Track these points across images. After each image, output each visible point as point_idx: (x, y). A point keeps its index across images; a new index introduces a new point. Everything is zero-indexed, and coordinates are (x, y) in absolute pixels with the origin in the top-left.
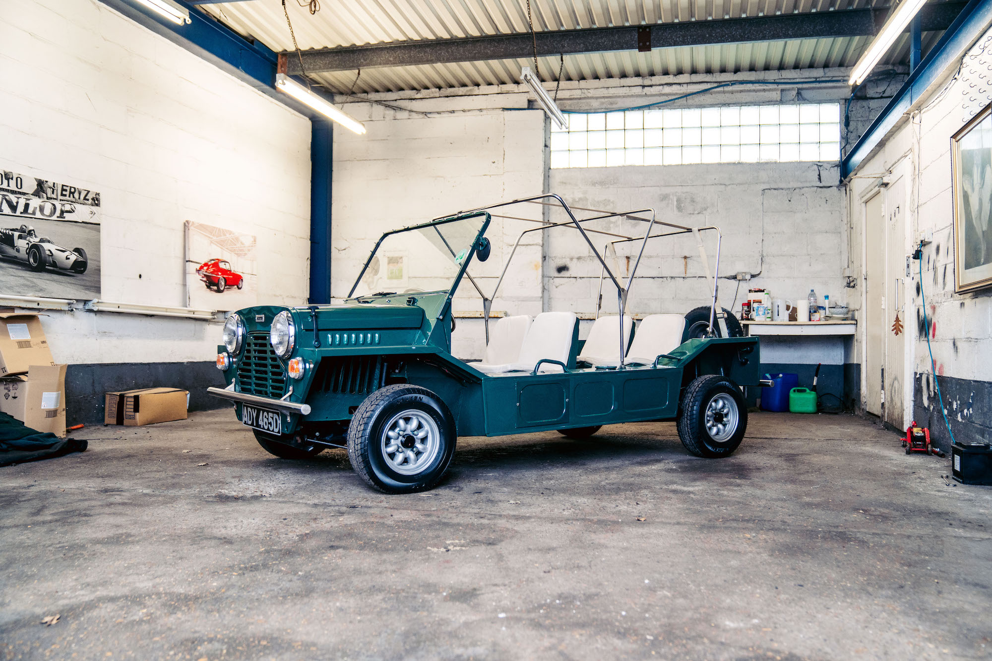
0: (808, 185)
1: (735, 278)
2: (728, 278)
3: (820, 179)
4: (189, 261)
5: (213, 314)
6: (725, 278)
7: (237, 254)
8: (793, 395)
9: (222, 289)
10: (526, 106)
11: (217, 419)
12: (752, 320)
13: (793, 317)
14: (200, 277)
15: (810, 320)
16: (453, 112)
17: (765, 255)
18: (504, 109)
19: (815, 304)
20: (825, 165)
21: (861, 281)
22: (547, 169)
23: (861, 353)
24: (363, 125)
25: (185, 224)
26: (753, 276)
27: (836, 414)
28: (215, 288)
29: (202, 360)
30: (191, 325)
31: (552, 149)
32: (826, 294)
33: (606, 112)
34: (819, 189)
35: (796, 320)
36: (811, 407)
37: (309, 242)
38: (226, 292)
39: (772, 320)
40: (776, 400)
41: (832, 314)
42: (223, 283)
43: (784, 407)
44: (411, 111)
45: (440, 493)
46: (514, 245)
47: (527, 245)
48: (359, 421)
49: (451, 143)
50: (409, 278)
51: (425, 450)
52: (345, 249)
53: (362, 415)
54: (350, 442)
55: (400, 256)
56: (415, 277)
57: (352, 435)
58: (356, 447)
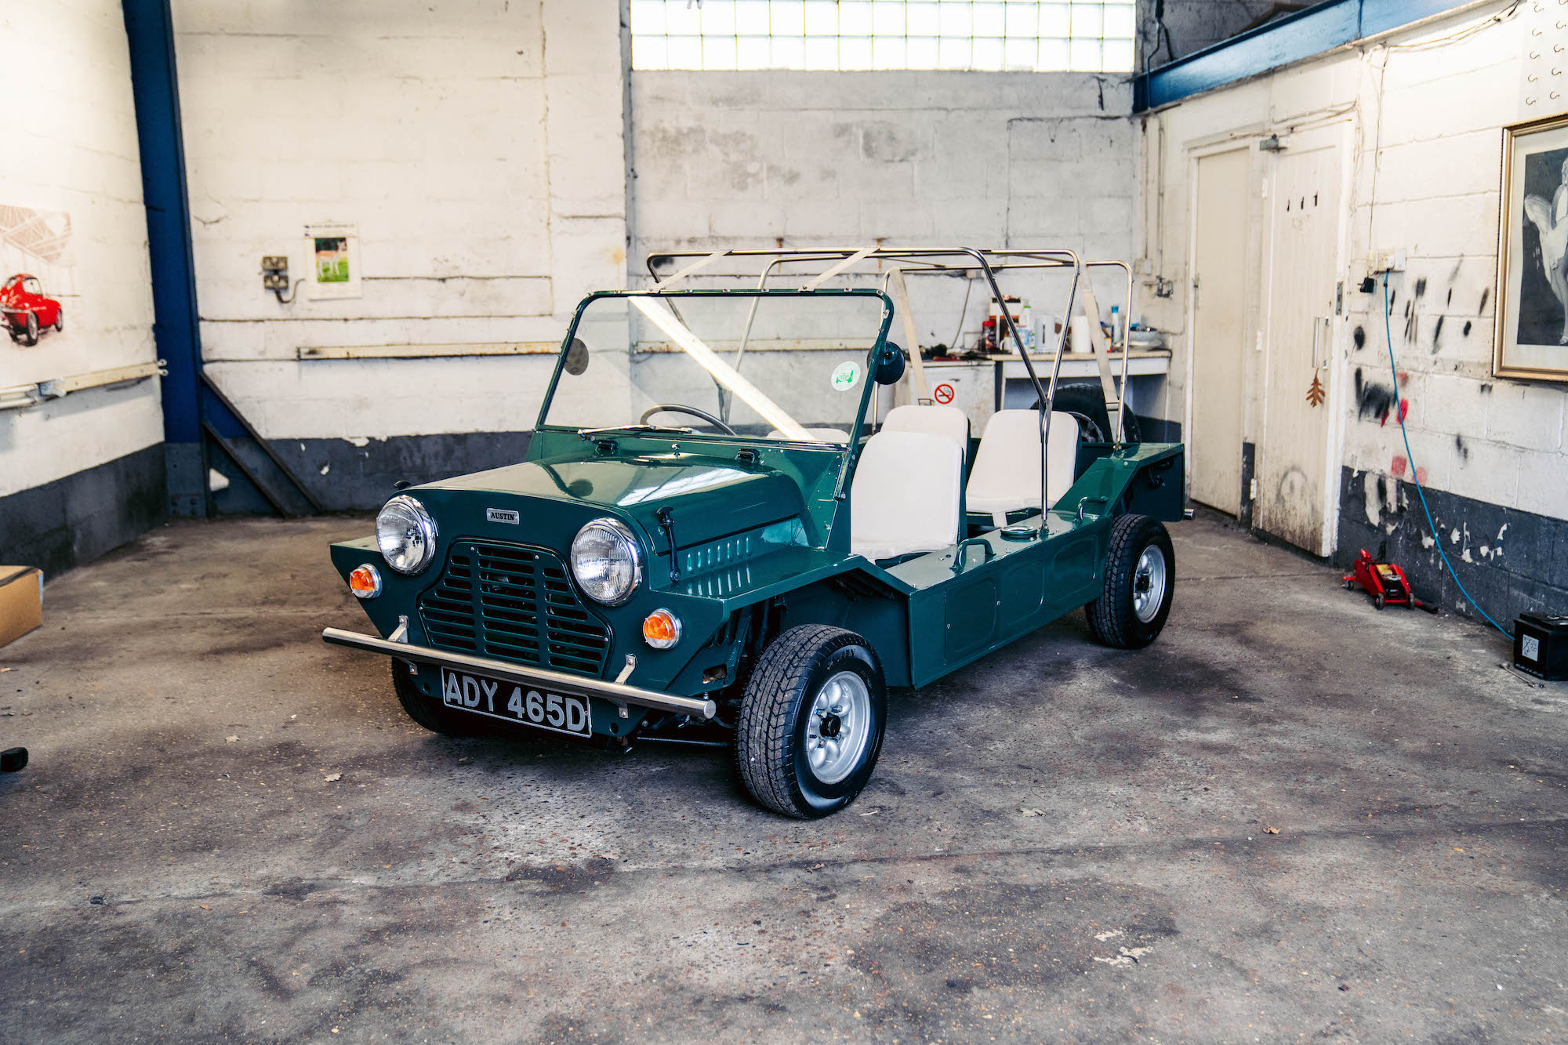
0: (1083, 113)
1: (963, 274)
2: (952, 275)
3: (1101, 103)
5: (26, 393)
6: (947, 274)
7: (45, 258)
9: (34, 336)
12: (1007, 352)
13: (1068, 346)
17: (1011, 232)
20: (1110, 79)
22: (627, 75)
28: (24, 337)
31: (633, 31)
32: (1114, 304)
34: (1100, 122)
35: (1072, 351)
37: (144, 208)
39: (1036, 352)
41: (1134, 340)
45: (878, 802)
46: (573, 217)
47: (597, 217)
48: (771, 709)
49: (431, 9)
50: (363, 279)
51: (849, 732)
52: (218, 221)
53: (775, 697)
54: (751, 745)
55: (340, 235)
56: (376, 279)
57: (757, 732)
58: (770, 754)
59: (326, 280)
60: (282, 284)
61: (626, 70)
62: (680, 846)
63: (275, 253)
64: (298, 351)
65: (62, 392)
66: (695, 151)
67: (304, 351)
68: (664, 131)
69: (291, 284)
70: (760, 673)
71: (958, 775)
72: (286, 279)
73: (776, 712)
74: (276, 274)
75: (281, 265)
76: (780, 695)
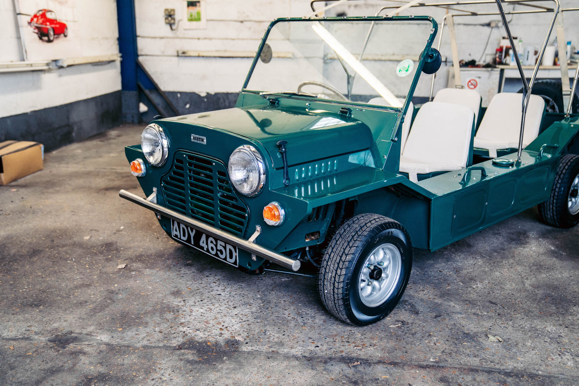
4: (19, 14)
5: (47, 64)
6: (481, 25)
9: (52, 39)
12: (507, 64)
14: (32, 30)
15: (555, 65)
28: (46, 38)
30: (30, 77)
38: (55, 42)
42: (52, 33)
45: (402, 318)
48: (338, 264)
50: (207, 20)
51: (387, 277)
53: (341, 257)
54: (325, 283)
56: (213, 20)
57: (329, 277)
58: (336, 290)
59: (191, 20)
60: (172, 21)
62: (281, 335)
63: (170, 7)
64: (178, 52)
65: (65, 65)
67: (180, 52)
69: (176, 22)
70: (335, 241)
71: (452, 304)
72: (174, 19)
73: (341, 266)
74: (170, 16)
75: (172, 13)
76: (344, 256)
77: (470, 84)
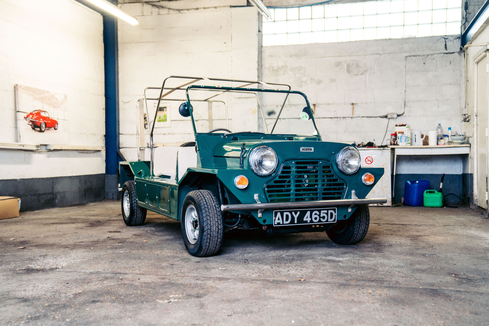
0: (437, 52)
1: (386, 117)
2: (382, 117)
3: (446, 48)
4: (19, 111)
5: (37, 146)
6: (380, 117)
7: (53, 106)
8: (426, 195)
9: (43, 130)
10: (246, 4)
11: (40, 217)
12: (397, 145)
13: (426, 143)
14: (27, 122)
15: (438, 144)
16: (198, 9)
17: (407, 101)
18: (231, 7)
19: (441, 134)
20: (450, 38)
21: (473, 117)
22: (260, 48)
23: (474, 166)
24: (136, 19)
25: (15, 86)
26: (398, 116)
27: (456, 207)
28: (38, 129)
29: (30, 177)
30: (22, 154)
31: (263, 33)
32: (450, 127)
33: (299, 7)
34: (445, 55)
35: (428, 144)
36: (439, 203)
37: (104, 98)
38: (46, 132)
39: (411, 145)
40: (415, 198)
41: (453, 140)
42: (44, 126)
43: (420, 203)
44: (169, 9)
46: (240, 98)
47: (248, 98)
49: (197, 31)
50: (171, 121)
52: (128, 102)
55: (165, 106)
56: (175, 120)
59: (160, 121)
60: (146, 122)
61: (260, 47)
64: (148, 144)
65: (52, 149)
66: (284, 74)
68: (273, 67)
75: (146, 116)
77: (367, 160)
